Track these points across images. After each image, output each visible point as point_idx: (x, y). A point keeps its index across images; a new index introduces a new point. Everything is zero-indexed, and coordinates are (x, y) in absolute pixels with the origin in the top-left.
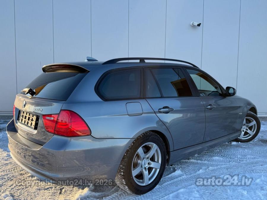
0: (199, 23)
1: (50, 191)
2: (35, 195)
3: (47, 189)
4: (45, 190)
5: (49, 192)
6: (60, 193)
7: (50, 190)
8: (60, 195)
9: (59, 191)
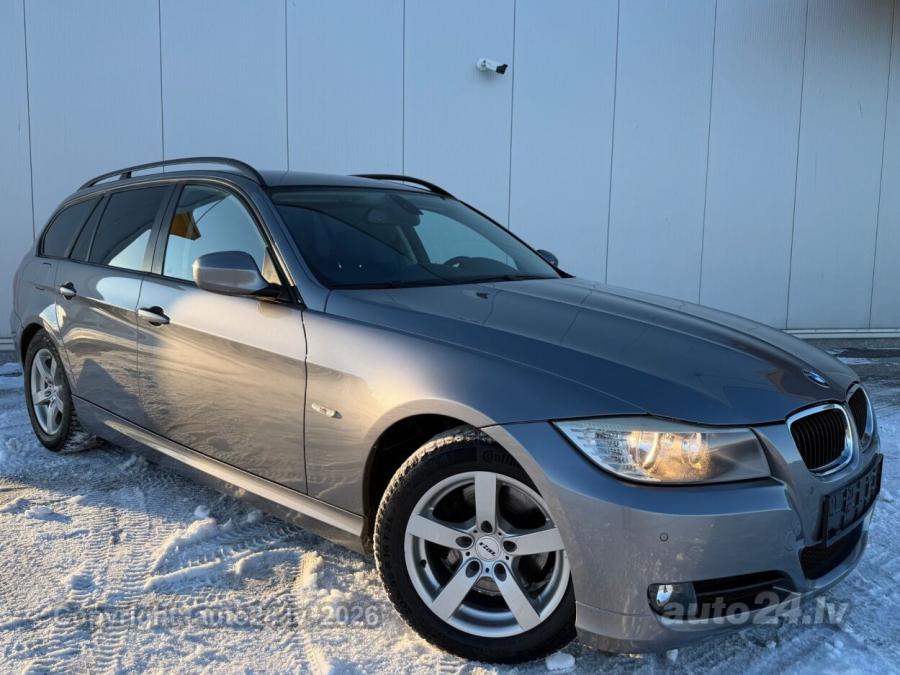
0: (501, 65)
1: (84, 539)
2: (38, 550)
3: (71, 536)
4: (65, 538)
5: (81, 543)
6: (116, 542)
7: (81, 538)
8: (118, 545)
9: (112, 537)
